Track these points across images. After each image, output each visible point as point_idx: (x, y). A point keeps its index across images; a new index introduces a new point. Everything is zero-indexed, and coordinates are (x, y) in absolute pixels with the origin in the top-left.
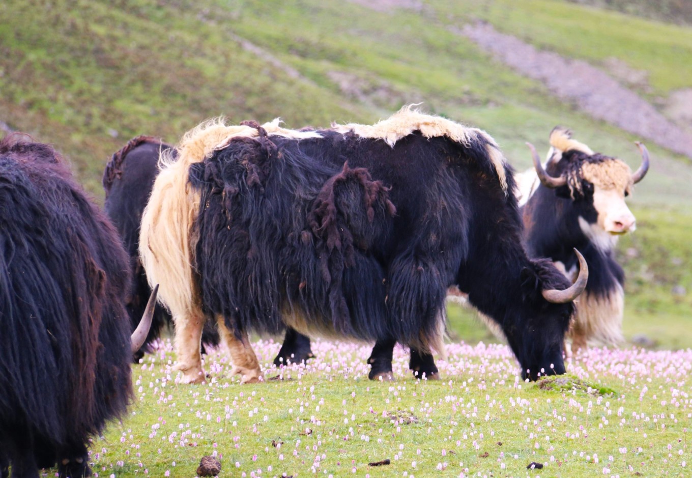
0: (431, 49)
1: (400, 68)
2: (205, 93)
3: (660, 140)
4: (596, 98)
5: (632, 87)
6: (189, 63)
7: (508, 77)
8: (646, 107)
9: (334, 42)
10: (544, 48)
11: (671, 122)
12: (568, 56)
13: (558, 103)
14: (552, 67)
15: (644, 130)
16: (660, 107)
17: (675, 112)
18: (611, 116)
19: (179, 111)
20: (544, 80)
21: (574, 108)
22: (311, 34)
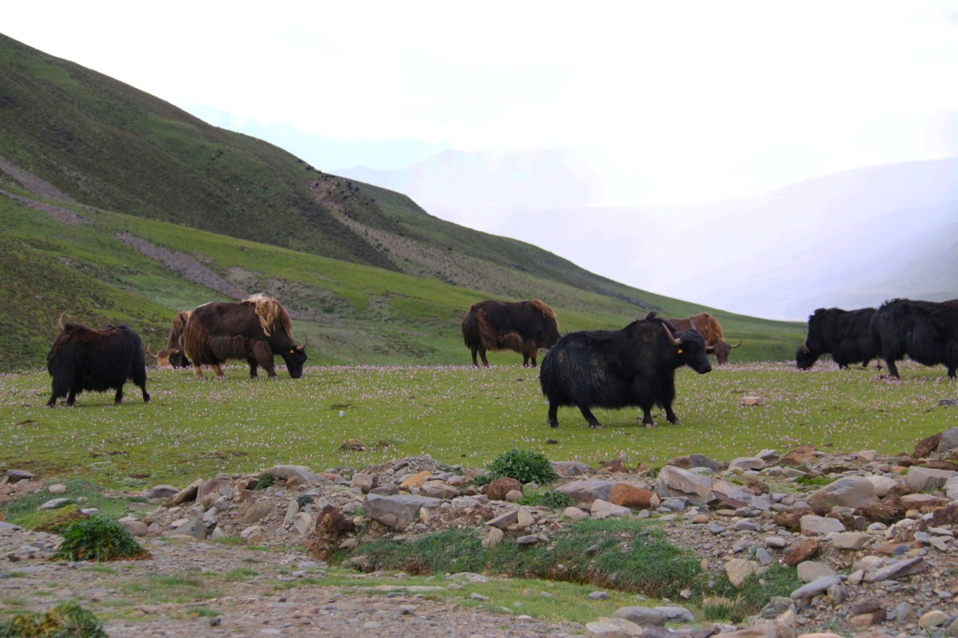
0: (102, 245)
1: (89, 255)
2: (22, 269)
3: (225, 292)
4: (190, 271)
5: (207, 265)
6: (10, 253)
7: (143, 260)
8: (216, 276)
9: (56, 241)
10: (158, 245)
11: (229, 282)
12: (173, 250)
13: (171, 273)
14: (164, 254)
15: (216, 287)
16: (223, 276)
17: (231, 278)
18: (199, 280)
19: (14, 278)
20: (162, 261)
21: (180, 276)
22: (41, 237)
